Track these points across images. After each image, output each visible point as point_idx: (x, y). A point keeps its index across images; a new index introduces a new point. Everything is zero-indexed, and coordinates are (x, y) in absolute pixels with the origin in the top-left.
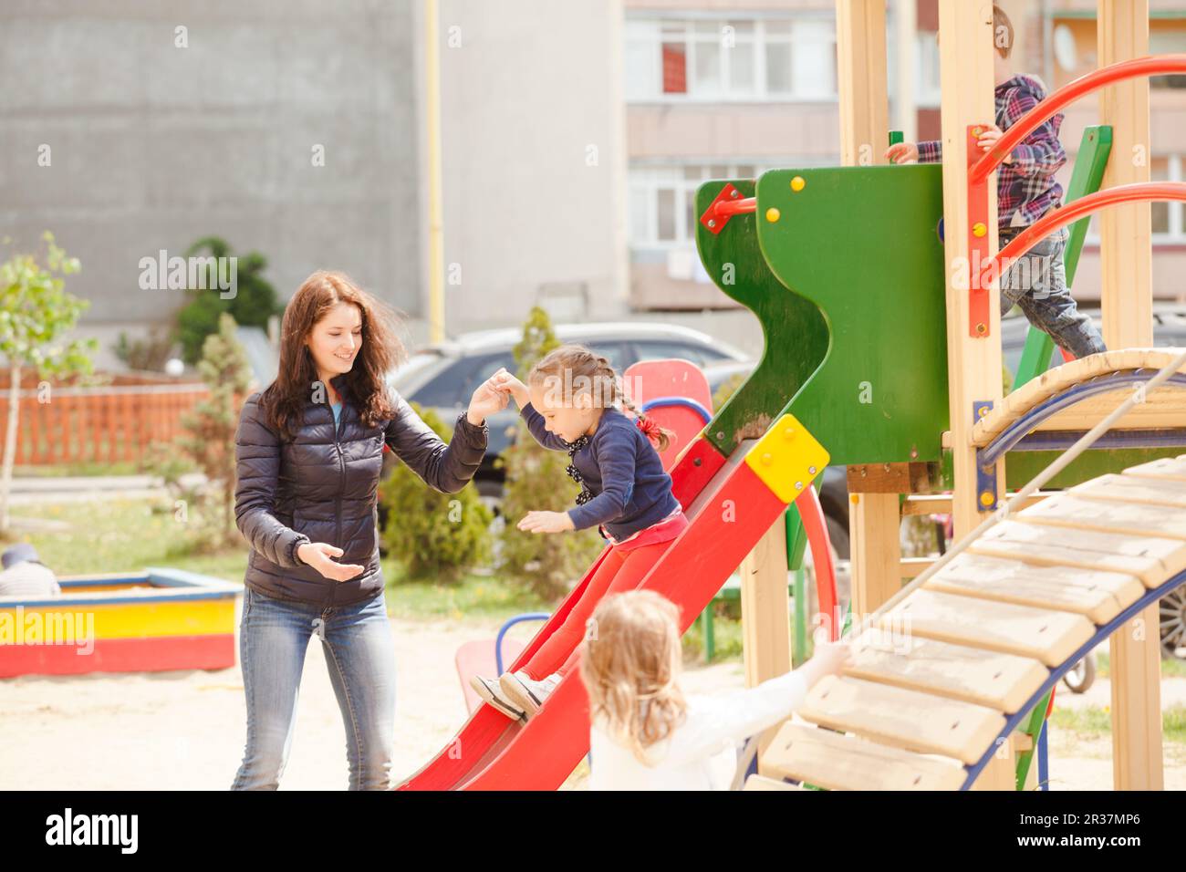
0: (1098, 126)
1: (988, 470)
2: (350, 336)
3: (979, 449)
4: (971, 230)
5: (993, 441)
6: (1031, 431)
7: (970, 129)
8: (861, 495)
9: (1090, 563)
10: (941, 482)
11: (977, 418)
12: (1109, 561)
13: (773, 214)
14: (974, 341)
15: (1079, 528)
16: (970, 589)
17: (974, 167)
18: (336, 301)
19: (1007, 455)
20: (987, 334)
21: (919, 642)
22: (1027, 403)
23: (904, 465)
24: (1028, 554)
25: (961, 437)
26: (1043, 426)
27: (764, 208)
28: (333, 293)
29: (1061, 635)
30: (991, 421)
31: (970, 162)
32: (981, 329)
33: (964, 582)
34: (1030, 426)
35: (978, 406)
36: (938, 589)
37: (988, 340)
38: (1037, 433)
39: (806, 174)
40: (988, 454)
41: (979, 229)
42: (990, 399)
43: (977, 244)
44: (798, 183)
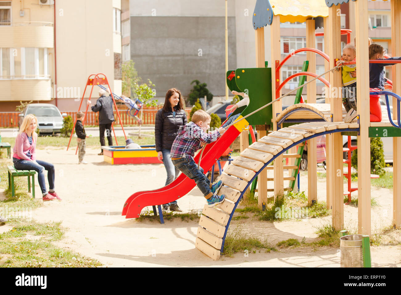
0: (306, 61)
1: (279, 126)
2: (177, 98)
3: (277, 122)
4: (276, 80)
5: (279, 121)
7: (276, 61)
8: (259, 131)
9: (275, 144)
10: (271, 129)
11: (277, 116)
12: (278, 143)
13: (238, 77)
14: (276, 102)
15: (276, 137)
16: (256, 149)
18: (175, 92)
19: (283, 123)
20: (279, 100)
21: (245, 158)
22: (284, 114)
23: (264, 125)
24: (266, 142)
25: (275, 119)
26: (290, 117)
27: (237, 76)
28: (174, 91)
29: (267, 157)
30: (279, 116)
31: (276, 67)
33: (255, 147)
34: (287, 117)
35: (277, 114)
36: (251, 149)
38: (287, 119)
39: (245, 69)
40: (279, 123)
41: (278, 80)
42: (279, 113)
43: (277, 83)
44: (243, 71)
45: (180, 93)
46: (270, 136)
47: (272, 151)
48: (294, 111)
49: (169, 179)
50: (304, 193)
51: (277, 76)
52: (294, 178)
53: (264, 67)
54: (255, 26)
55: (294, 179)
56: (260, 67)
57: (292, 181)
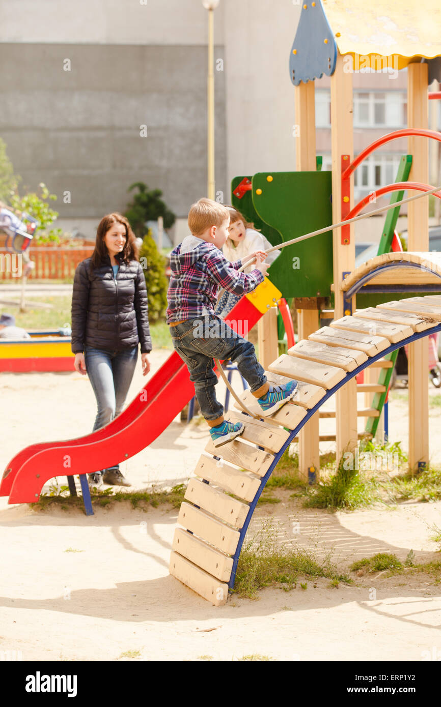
0: (406, 155)
1: (348, 301)
2: (121, 236)
3: (345, 292)
4: (342, 199)
5: (349, 289)
6: (365, 285)
7: (343, 156)
8: (302, 310)
9: (349, 346)
10: (330, 305)
11: (344, 278)
12: (357, 345)
13: (259, 192)
14: (343, 246)
15: (351, 330)
16: (305, 356)
17: (344, 173)
18: (115, 222)
19: (357, 295)
20: (349, 243)
21: (282, 377)
22: (361, 273)
23: (315, 298)
24: (329, 341)
25: (338, 286)
26: (371, 282)
27: (255, 188)
28: (114, 219)
29: (333, 376)
30: (349, 279)
31: (343, 171)
32: (346, 241)
33: (303, 353)
34: (367, 281)
35: (344, 274)
36: (294, 355)
37: (350, 245)
38: (368, 286)
39: (273, 174)
40: (349, 293)
41: (346, 199)
42: (349, 271)
43: (345, 205)
44: (270, 179)
45: (128, 224)
46: (338, 327)
47: (344, 362)
48: (383, 268)
49: (102, 416)
50: (399, 445)
51: (346, 191)
52: (378, 412)
53: (313, 168)
54: (294, 78)
55: (377, 414)
56: (305, 170)
57: (373, 420)
